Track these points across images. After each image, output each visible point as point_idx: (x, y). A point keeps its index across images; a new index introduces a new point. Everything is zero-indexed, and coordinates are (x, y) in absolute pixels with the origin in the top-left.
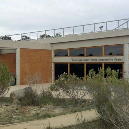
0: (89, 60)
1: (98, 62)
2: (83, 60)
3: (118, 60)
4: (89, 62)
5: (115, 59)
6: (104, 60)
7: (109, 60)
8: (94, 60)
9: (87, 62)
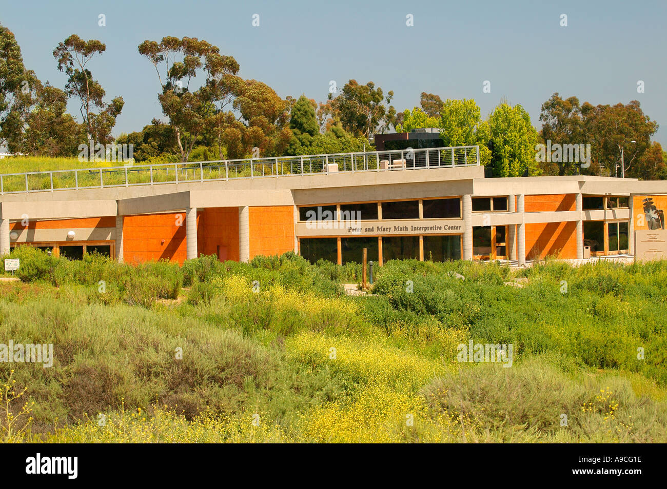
0: (390, 229)
1: (410, 232)
2: (375, 229)
3: (452, 228)
4: (390, 233)
5: (446, 227)
6: (424, 229)
7: (434, 228)
8: (401, 229)
9: (386, 233)
